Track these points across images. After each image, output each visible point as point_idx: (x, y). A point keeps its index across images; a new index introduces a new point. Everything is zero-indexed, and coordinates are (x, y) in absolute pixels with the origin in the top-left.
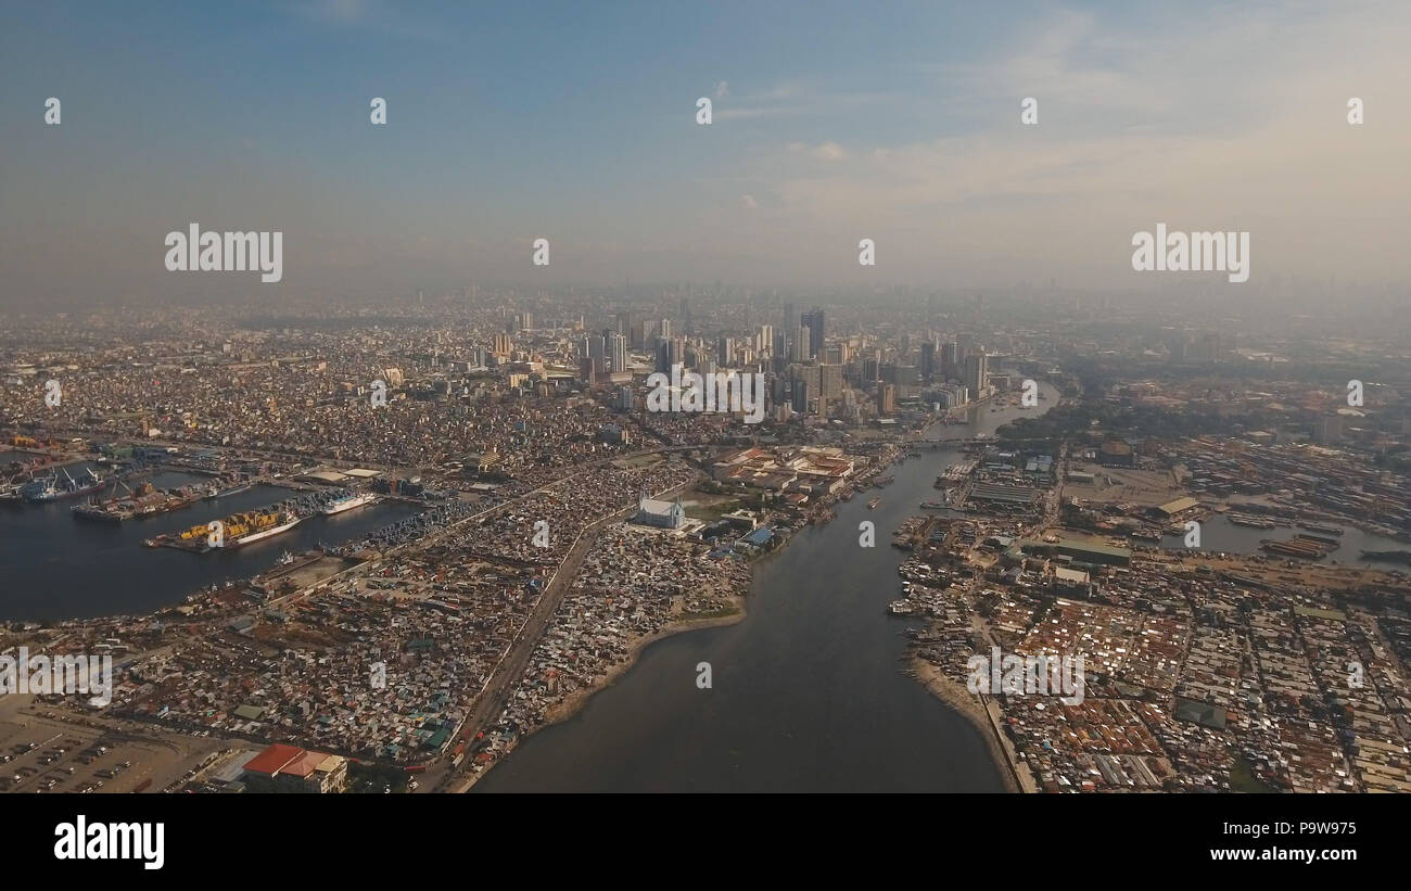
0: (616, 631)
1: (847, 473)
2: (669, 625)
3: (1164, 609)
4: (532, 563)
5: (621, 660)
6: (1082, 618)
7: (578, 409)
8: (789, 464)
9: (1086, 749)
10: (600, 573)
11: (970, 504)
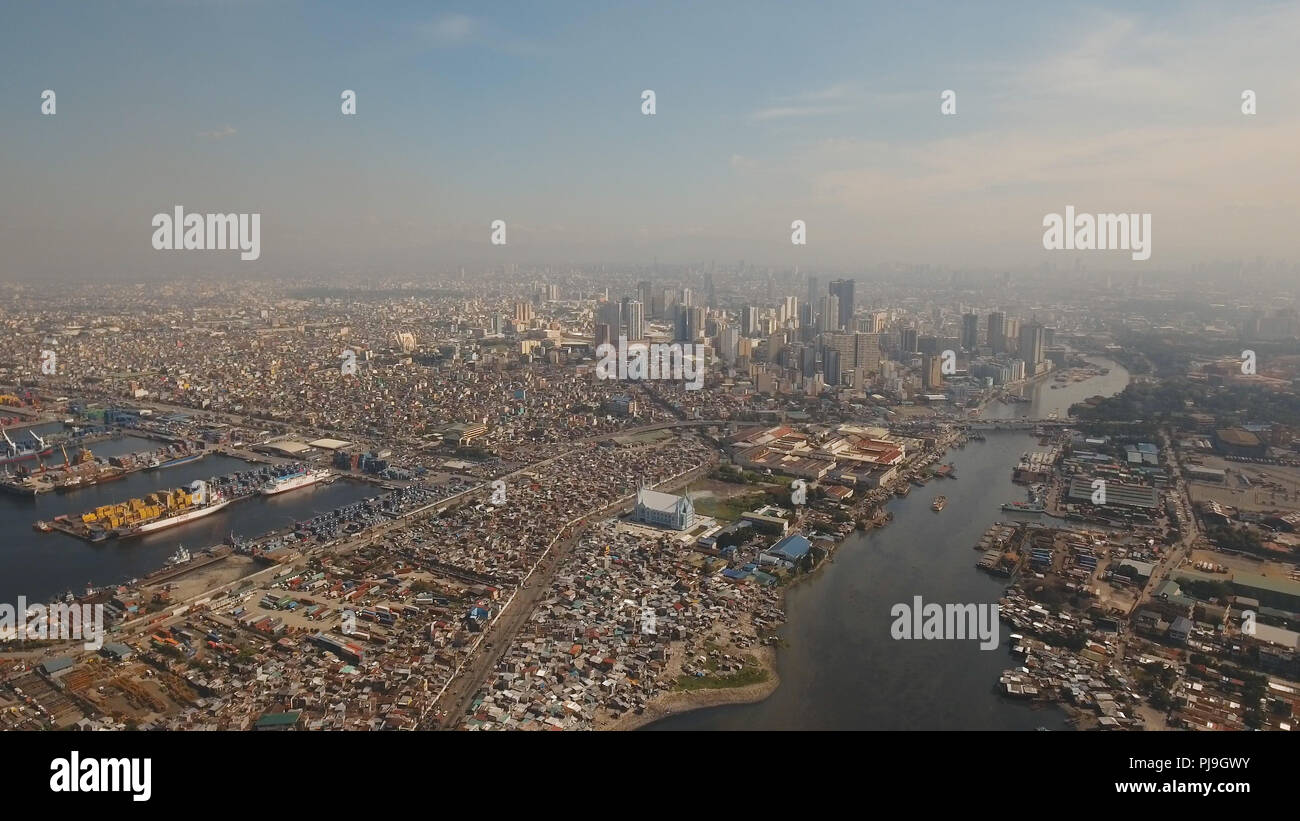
1: (898, 460)
2: (661, 700)
8: (826, 446)
10: (572, 598)
11: (1070, 507)
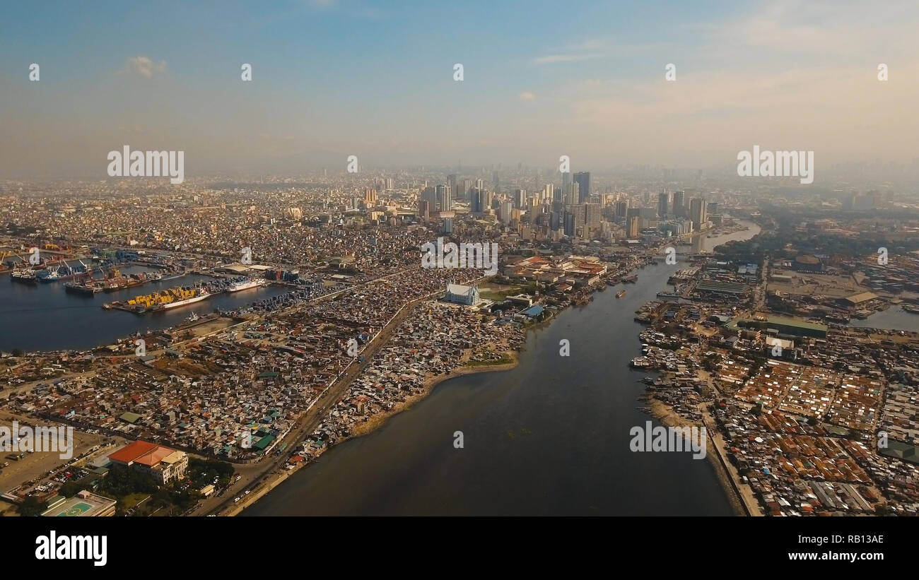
0: (417, 371)
1: (602, 273)
2: (458, 369)
3: (858, 369)
4: (363, 325)
5: (418, 392)
6: (789, 374)
7: (415, 233)
8: (559, 266)
9: (802, 476)
10: (412, 331)
11: (695, 294)
